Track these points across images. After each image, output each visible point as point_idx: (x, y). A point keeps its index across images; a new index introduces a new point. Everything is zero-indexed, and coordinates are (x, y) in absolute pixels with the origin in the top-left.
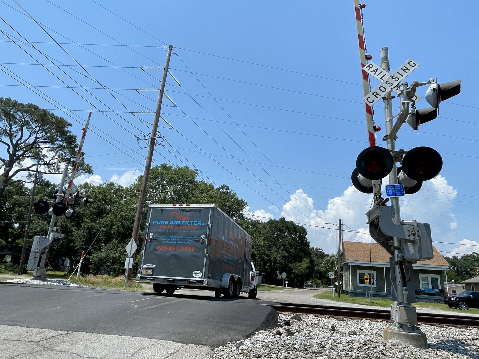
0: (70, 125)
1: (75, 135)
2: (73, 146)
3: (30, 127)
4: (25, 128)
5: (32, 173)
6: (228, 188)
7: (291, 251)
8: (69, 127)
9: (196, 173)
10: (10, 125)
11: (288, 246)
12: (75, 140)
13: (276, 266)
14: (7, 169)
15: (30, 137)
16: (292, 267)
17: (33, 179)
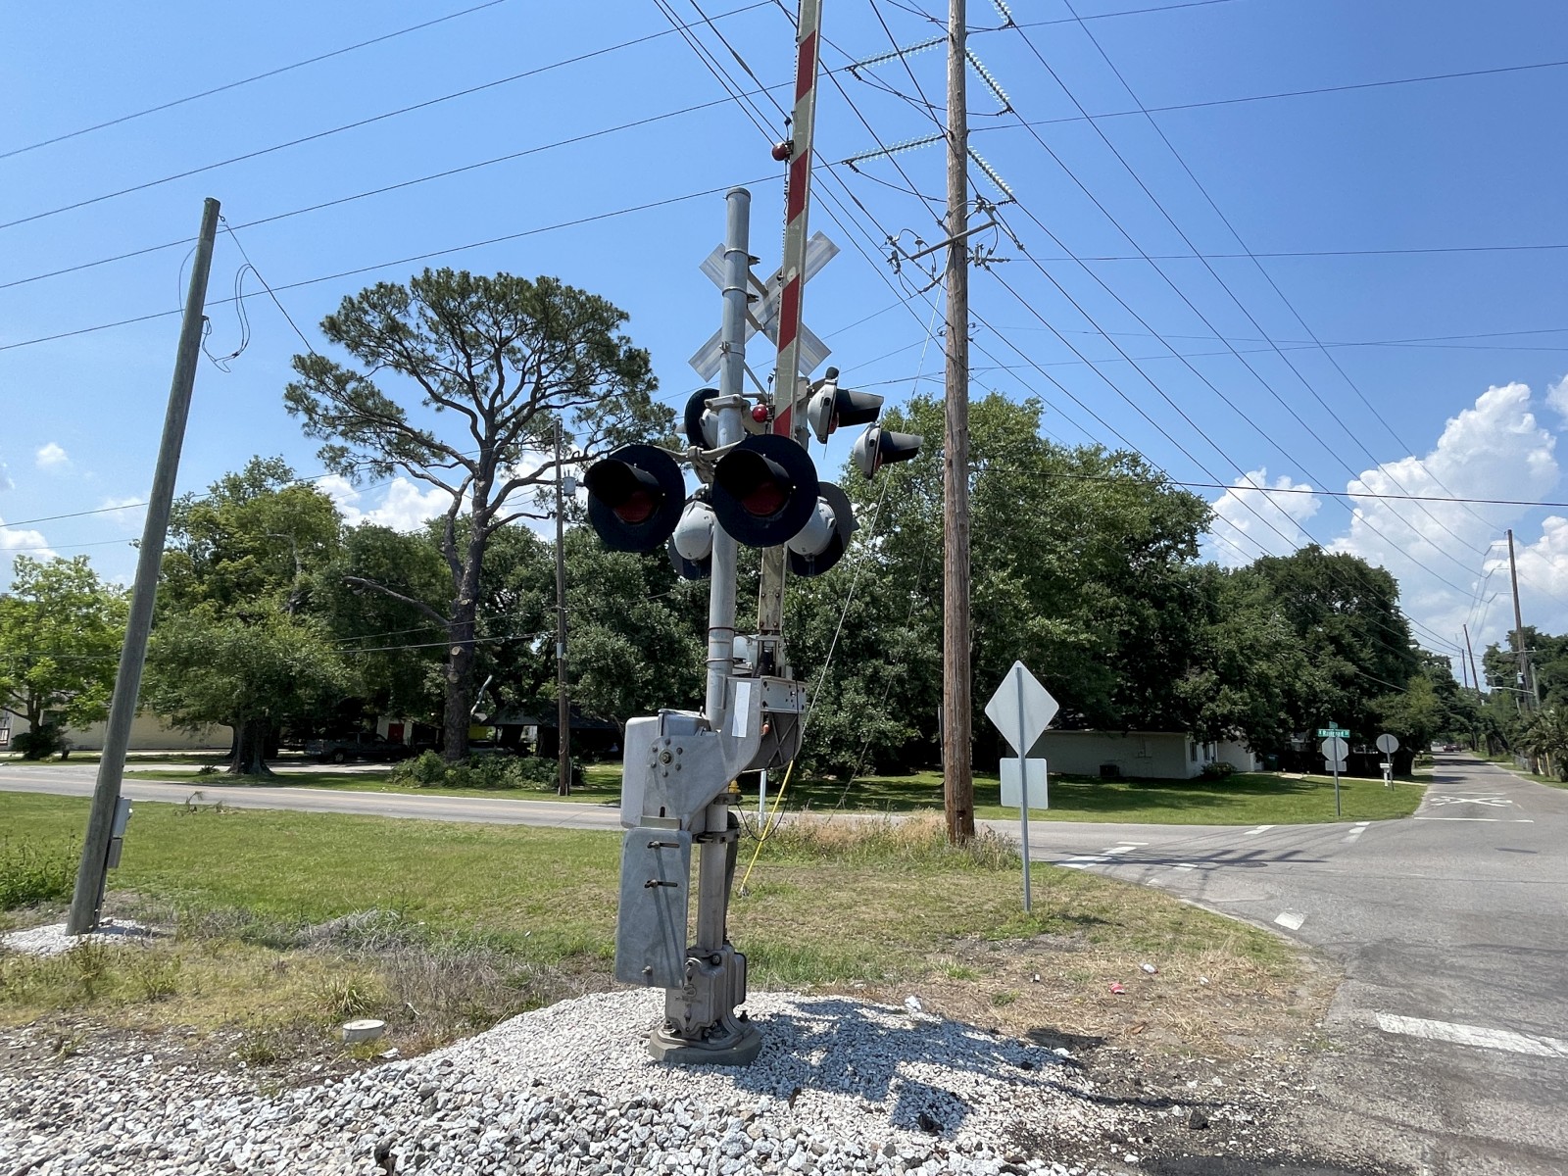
0: (623, 316)
1: (643, 350)
2: (641, 386)
3: (519, 356)
4: (505, 362)
5: (546, 488)
6: (1135, 461)
7: (1362, 655)
8: (623, 323)
9: (1036, 413)
10: (468, 356)
11: (1348, 638)
12: (646, 362)
13: (1318, 709)
14: (482, 484)
15: (523, 383)
16: (1378, 711)
17: (553, 507)
